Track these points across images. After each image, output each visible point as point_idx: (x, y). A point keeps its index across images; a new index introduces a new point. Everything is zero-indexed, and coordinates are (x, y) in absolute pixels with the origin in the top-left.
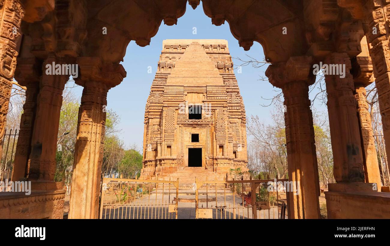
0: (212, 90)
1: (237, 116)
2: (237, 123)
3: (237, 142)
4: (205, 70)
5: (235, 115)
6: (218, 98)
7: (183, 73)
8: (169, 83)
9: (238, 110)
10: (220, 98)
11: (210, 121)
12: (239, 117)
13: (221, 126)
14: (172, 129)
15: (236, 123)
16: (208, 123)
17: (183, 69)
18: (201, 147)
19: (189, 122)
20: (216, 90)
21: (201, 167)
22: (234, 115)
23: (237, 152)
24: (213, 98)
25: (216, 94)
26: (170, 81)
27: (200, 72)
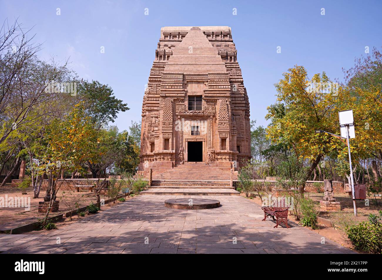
0: (214, 78)
1: (241, 108)
2: (241, 115)
3: (241, 135)
4: (207, 57)
5: (239, 107)
6: (220, 87)
7: (182, 60)
8: (167, 71)
9: (241, 101)
10: (222, 87)
11: (211, 112)
12: (243, 108)
13: (224, 118)
14: (170, 120)
15: (239, 115)
16: (209, 114)
17: (182, 56)
18: (202, 140)
19: (188, 114)
20: (218, 78)
21: (201, 162)
22: (237, 107)
23: (240, 146)
24: (215, 87)
25: (218, 82)
26: (168, 69)
27: (201, 59)
